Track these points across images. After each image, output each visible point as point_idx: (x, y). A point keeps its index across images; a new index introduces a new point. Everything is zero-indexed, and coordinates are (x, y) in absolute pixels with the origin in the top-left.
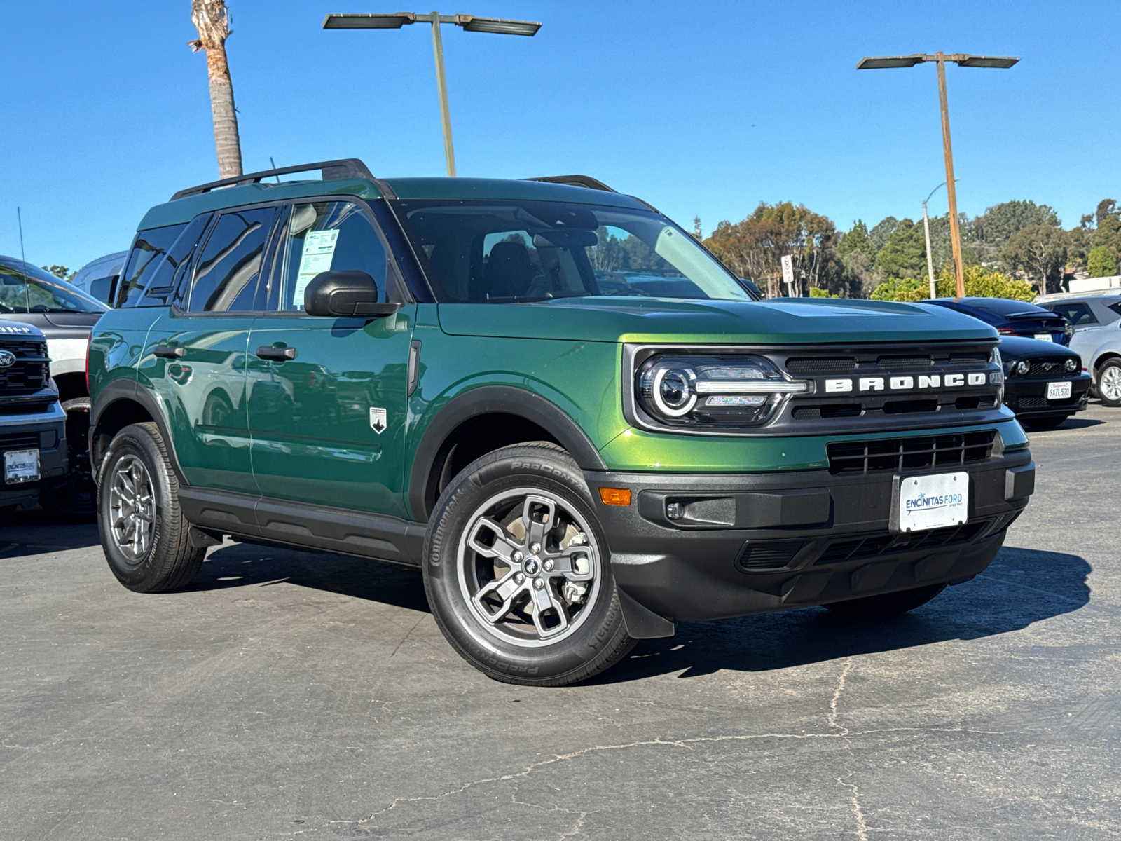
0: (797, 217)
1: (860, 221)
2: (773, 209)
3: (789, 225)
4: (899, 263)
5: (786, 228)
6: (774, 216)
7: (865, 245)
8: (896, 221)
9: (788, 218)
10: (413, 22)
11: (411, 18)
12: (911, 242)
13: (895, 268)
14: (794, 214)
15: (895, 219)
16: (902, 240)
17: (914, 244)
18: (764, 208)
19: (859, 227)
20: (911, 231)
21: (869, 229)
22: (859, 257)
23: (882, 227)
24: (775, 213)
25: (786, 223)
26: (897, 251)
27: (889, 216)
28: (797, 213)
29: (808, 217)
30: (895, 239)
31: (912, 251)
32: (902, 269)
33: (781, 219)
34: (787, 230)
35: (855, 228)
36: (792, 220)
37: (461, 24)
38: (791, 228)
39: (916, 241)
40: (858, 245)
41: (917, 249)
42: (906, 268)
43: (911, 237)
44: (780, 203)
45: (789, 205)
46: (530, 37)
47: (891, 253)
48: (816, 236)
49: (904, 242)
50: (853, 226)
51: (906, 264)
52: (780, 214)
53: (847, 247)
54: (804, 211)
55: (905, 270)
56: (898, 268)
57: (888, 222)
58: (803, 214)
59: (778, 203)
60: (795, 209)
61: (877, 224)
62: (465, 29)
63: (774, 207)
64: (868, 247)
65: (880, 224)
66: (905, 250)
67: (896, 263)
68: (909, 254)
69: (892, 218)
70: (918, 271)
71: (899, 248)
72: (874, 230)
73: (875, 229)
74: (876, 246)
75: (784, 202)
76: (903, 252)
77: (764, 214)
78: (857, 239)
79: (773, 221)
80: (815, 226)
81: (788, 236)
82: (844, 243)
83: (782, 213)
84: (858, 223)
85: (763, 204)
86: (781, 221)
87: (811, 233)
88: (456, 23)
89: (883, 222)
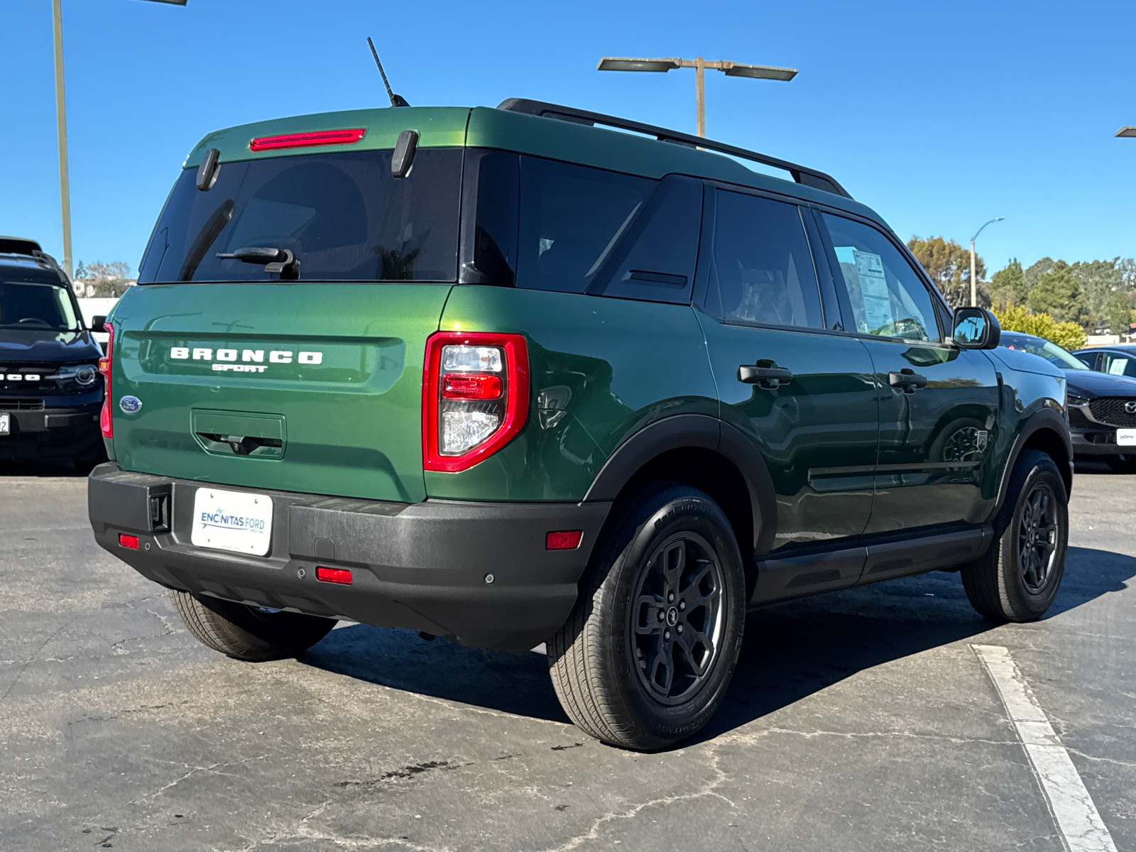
0: (947, 251)
1: (1015, 260)
2: (924, 243)
3: (938, 259)
4: (1049, 302)
5: (934, 261)
6: (924, 249)
7: (1018, 282)
8: (1052, 262)
9: (938, 252)
10: (679, 67)
11: (677, 64)
12: (1063, 283)
13: (1044, 306)
14: (944, 249)
15: (1051, 260)
16: (1053, 280)
17: (1065, 285)
18: (916, 242)
19: (1014, 265)
20: (1062, 272)
21: (1025, 267)
22: (1008, 293)
23: (1038, 267)
24: (926, 247)
25: (935, 256)
26: (1047, 290)
27: (1045, 257)
28: (947, 248)
29: (958, 253)
30: (1046, 279)
31: (1063, 291)
32: (1050, 307)
33: (931, 252)
34: (935, 264)
35: (1010, 266)
36: (942, 254)
37: (723, 70)
38: (939, 262)
39: (1067, 282)
40: (1012, 282)
41: (1067, 289)
42: (1055, 307)
43: (1062, 278)
44: (932, 237)
45: (940, 240)
46: (787, 82)
47: (1042, 291)
48: (964, 271)
49: (1054, 283)
50: (1008, 264)
51: (1055, 304)
52: (930, 248)
53: (1000, 284)
54: (954, 247)
55: (1053, 309)
56: (1046, 306)
57: (1044, 262)
58: (953, 249)
59: (930, 238)
60: (946, 244)
61: (1033, 264)
62: (726, 74)
63: (926, 241)
64: (1022, 285)
65: (1036, 264)
66: (1055, 290)
67: (1045, 302)
68: (1059, 294)
69: (1048, 259)
70: (1067, 311)
71: (1050, 288)
72: (1029, 269)
73: (1031, 269)
74: (1030, 284)
75: (936, 237)
76: (1053, 291)
77: (916, 247)
78: (1010, 276)
79: (923, 254)
80: (964, 261)
81: (935, 269)
82: (998, 280)
83: (933, 247)
84: (1013, 262)
85: (916, 238)
86: (931, 255)
87: (959, 267)
88: (719, 69)
89: (1039, 262)
